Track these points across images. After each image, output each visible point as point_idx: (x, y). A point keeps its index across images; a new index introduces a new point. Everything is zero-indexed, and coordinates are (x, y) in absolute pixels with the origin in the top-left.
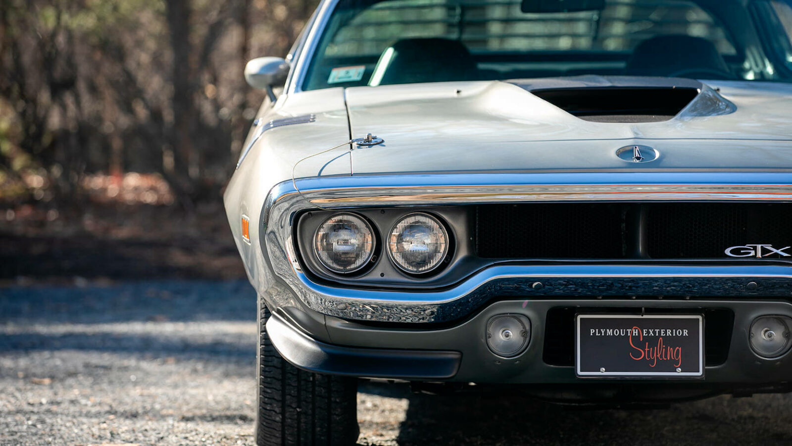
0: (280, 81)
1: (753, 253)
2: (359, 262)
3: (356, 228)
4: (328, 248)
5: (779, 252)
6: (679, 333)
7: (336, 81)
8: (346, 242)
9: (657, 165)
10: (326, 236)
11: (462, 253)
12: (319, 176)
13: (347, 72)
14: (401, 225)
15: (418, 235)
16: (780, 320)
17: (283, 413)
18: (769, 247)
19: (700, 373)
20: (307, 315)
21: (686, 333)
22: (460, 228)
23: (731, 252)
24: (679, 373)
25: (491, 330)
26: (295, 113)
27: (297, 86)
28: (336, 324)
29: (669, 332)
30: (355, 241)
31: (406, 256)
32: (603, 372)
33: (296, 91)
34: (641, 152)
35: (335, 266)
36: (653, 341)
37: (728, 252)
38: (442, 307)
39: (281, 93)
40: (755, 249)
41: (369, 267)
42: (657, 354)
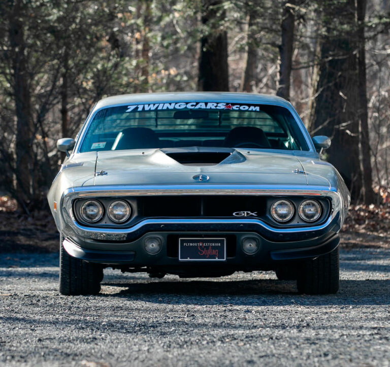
0: (71, 148)
1: (243, 215)
2: (97, 218)
3: (96, 205)
4: (86, 213)
5: (253, 214)
6: (217, 244)
7: (94, 148)
8: (92, 211)
9: (208, 182)
10: (85, 209)
11: (135, 215)
12: (82, 186)
13: (99, 145)
14: (113, 204)
15: (119, 208)
16: (254, 239)
17: (70, 278)
18: (249, 212)
19: (225, 260)
20: (78, 238)
21: (219, 244)
22: (134, 205)
23: (236, 214)
24: (217, 259)
25: (147, 244)
26: (77, 162)
27: (78, 150)
28: (89, 241)
29: (213, 244)
30: (96, 211)
31: (115, 216)
32: (189, 259)
33: (78, 152)
34: (202, 177)
35: (88, 219)
36: (207, 248)
37: (234, 214)
38: (129, 234)
39: (71, 153)
40: (244, 213)
41: (101, 220)
42: (209, 252)
